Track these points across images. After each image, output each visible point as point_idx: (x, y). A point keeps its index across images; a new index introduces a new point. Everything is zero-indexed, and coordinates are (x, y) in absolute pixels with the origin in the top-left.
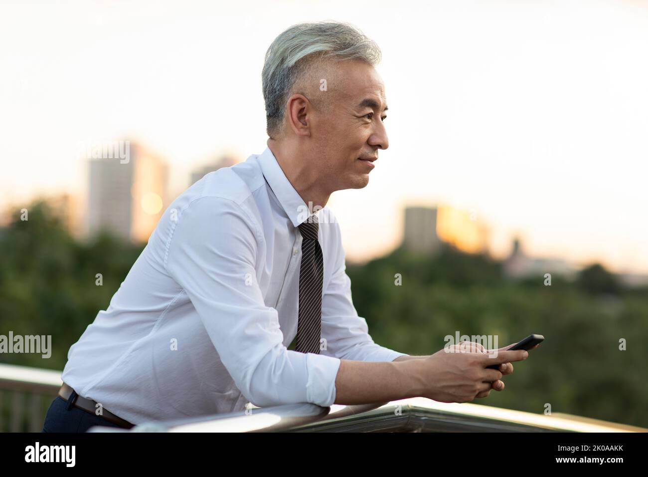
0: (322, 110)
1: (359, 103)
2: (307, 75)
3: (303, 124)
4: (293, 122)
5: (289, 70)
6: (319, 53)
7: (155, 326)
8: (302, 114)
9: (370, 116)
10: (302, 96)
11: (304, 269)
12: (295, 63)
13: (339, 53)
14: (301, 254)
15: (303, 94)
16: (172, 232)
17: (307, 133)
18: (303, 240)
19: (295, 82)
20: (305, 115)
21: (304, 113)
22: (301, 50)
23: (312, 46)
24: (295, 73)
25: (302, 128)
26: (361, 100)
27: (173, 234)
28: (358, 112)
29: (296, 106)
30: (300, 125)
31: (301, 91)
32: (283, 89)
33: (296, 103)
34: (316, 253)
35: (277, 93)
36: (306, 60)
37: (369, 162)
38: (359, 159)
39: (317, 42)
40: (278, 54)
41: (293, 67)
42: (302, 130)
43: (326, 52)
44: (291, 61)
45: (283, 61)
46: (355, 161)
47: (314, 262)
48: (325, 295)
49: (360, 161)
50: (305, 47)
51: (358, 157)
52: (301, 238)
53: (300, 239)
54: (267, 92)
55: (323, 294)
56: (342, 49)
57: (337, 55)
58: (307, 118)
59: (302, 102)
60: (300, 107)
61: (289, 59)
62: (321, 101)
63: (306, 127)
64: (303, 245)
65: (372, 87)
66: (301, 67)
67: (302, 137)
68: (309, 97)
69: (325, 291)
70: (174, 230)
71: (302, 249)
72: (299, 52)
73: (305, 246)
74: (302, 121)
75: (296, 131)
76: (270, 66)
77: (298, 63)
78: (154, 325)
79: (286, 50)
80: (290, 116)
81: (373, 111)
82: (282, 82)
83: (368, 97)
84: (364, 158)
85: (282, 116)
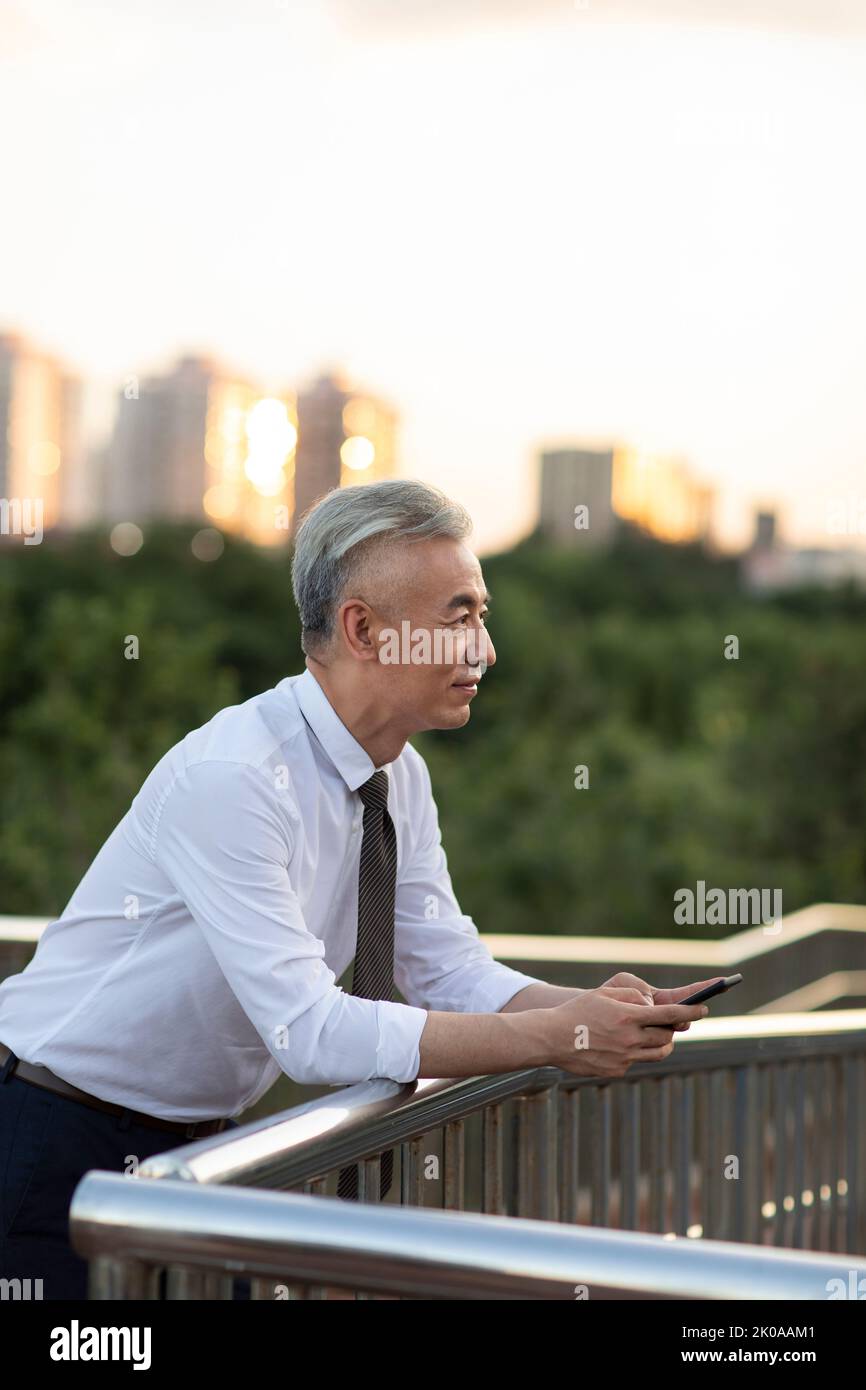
0: (392, 620)
1: (447, 603)
2: (365, 570)
3: (365, 643)
4: (351, 642)
5: (336, 563)
6: (378, 536)
7: (135, 943)
8: (362, 628)
9: (464, 619)
10: (360, 603)
11: (366, 855)
12: (346, 553)
13: (409, 531)
14: (362, 832)
15: (360, 598)
16: (160, 808)
17: (372, 656)
18: (365, 811)
19: (347, 581)
20: (367, 628)
21: (365, 625)
22: (354, 531)
23: (370, 525)
24: (346, 568)
25: (364, 649)
26: (448, 599)
27: (162, 812)
28: (446, 617)
29: (353, 618)
30: (362, 644)
31: (356, 595)
32: (329, 592)
33: (352, 613)
34: (384, 829)
35: (321, 598)
36: (361, 547)
37: (467, 688)
38: (454, 685)
39: (375, 517)
40: (317, 541)
41: (341, 558)
42: (364, 652)
43: (390, 532)
44: (339, 550)
45: (325, 549)
46: (448, 689)
47: (382, 844)
48: (400, 885)
49: (457, 689)
50: (357, 528)
51: (451, 683)
52: (363, 807)
53: (361, 808)
54: (304, 596)
55: (397, 884)
56: (412, 524)
57: (407, 534)
58: (370, 632)
59: (360, 610)
60: (359, 618)
61: (335, 547)
62: (389, 607)
63: (369, 646)
64: (364, 817)
65: (463, 576)
66: (354, 558)
67: (365, 663)
68: (372, 602)
69: (400, 880)
70: (163, 806)
71: (364, 823)
72: (350, 534)
73: (369, 819)
74: (363, 638)
75: (356, 654)
76: (306, 558)
77: (349, 553)
78: (132, 942)
79: (329, 534)
80: (344, 632)
81: (467, 612)
82: (327, 580)
83: (458, 592)
84: (461, 682)
85: (331, 630)
